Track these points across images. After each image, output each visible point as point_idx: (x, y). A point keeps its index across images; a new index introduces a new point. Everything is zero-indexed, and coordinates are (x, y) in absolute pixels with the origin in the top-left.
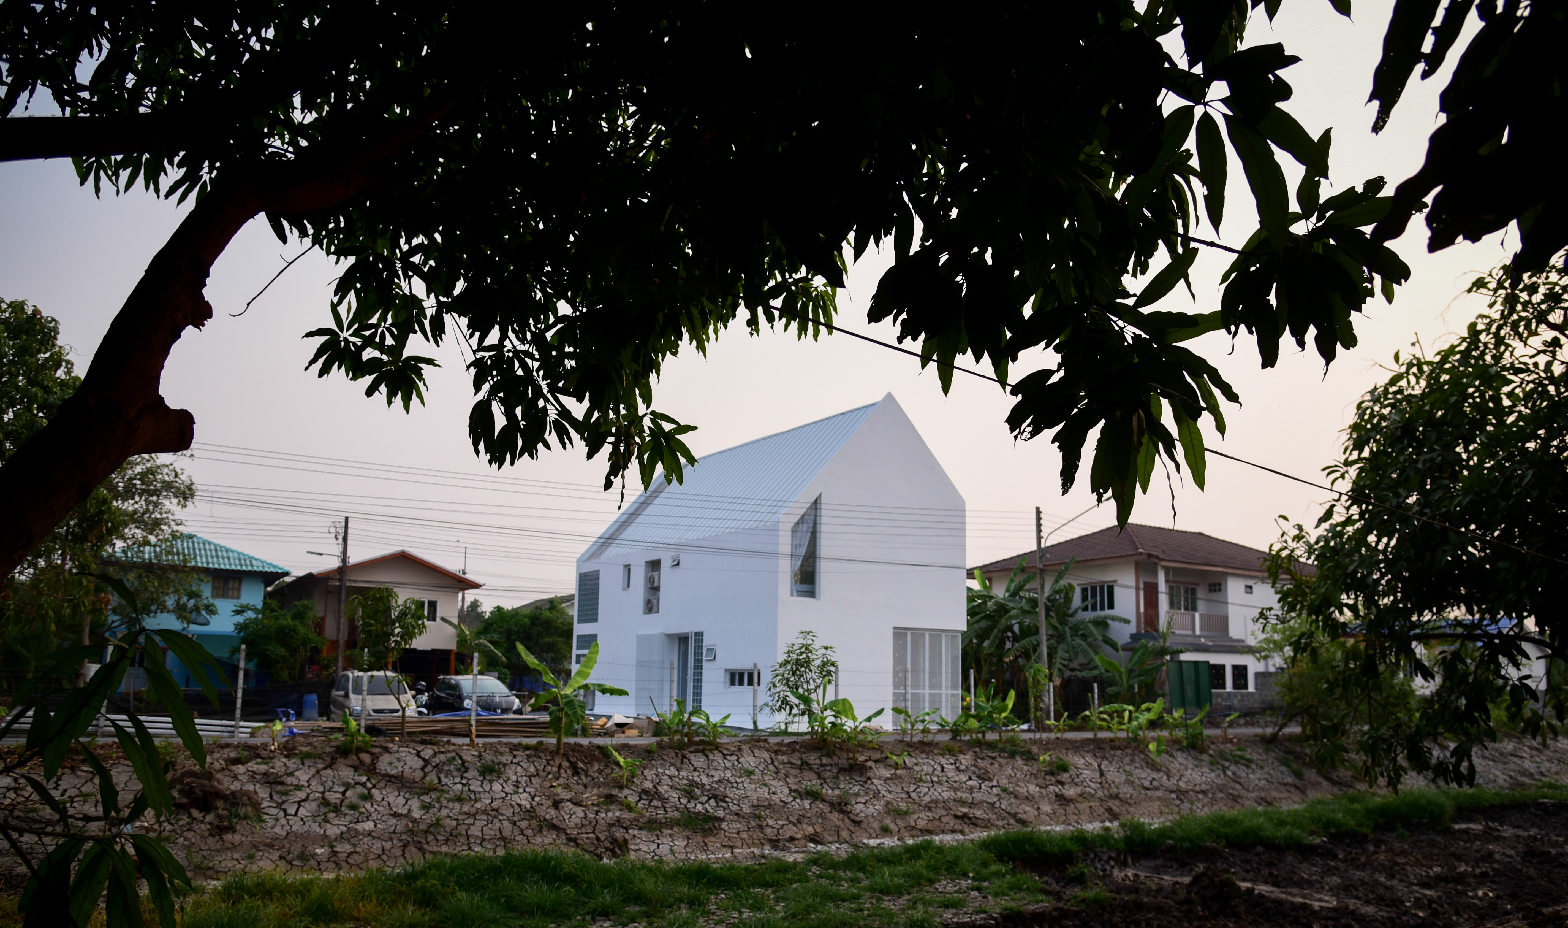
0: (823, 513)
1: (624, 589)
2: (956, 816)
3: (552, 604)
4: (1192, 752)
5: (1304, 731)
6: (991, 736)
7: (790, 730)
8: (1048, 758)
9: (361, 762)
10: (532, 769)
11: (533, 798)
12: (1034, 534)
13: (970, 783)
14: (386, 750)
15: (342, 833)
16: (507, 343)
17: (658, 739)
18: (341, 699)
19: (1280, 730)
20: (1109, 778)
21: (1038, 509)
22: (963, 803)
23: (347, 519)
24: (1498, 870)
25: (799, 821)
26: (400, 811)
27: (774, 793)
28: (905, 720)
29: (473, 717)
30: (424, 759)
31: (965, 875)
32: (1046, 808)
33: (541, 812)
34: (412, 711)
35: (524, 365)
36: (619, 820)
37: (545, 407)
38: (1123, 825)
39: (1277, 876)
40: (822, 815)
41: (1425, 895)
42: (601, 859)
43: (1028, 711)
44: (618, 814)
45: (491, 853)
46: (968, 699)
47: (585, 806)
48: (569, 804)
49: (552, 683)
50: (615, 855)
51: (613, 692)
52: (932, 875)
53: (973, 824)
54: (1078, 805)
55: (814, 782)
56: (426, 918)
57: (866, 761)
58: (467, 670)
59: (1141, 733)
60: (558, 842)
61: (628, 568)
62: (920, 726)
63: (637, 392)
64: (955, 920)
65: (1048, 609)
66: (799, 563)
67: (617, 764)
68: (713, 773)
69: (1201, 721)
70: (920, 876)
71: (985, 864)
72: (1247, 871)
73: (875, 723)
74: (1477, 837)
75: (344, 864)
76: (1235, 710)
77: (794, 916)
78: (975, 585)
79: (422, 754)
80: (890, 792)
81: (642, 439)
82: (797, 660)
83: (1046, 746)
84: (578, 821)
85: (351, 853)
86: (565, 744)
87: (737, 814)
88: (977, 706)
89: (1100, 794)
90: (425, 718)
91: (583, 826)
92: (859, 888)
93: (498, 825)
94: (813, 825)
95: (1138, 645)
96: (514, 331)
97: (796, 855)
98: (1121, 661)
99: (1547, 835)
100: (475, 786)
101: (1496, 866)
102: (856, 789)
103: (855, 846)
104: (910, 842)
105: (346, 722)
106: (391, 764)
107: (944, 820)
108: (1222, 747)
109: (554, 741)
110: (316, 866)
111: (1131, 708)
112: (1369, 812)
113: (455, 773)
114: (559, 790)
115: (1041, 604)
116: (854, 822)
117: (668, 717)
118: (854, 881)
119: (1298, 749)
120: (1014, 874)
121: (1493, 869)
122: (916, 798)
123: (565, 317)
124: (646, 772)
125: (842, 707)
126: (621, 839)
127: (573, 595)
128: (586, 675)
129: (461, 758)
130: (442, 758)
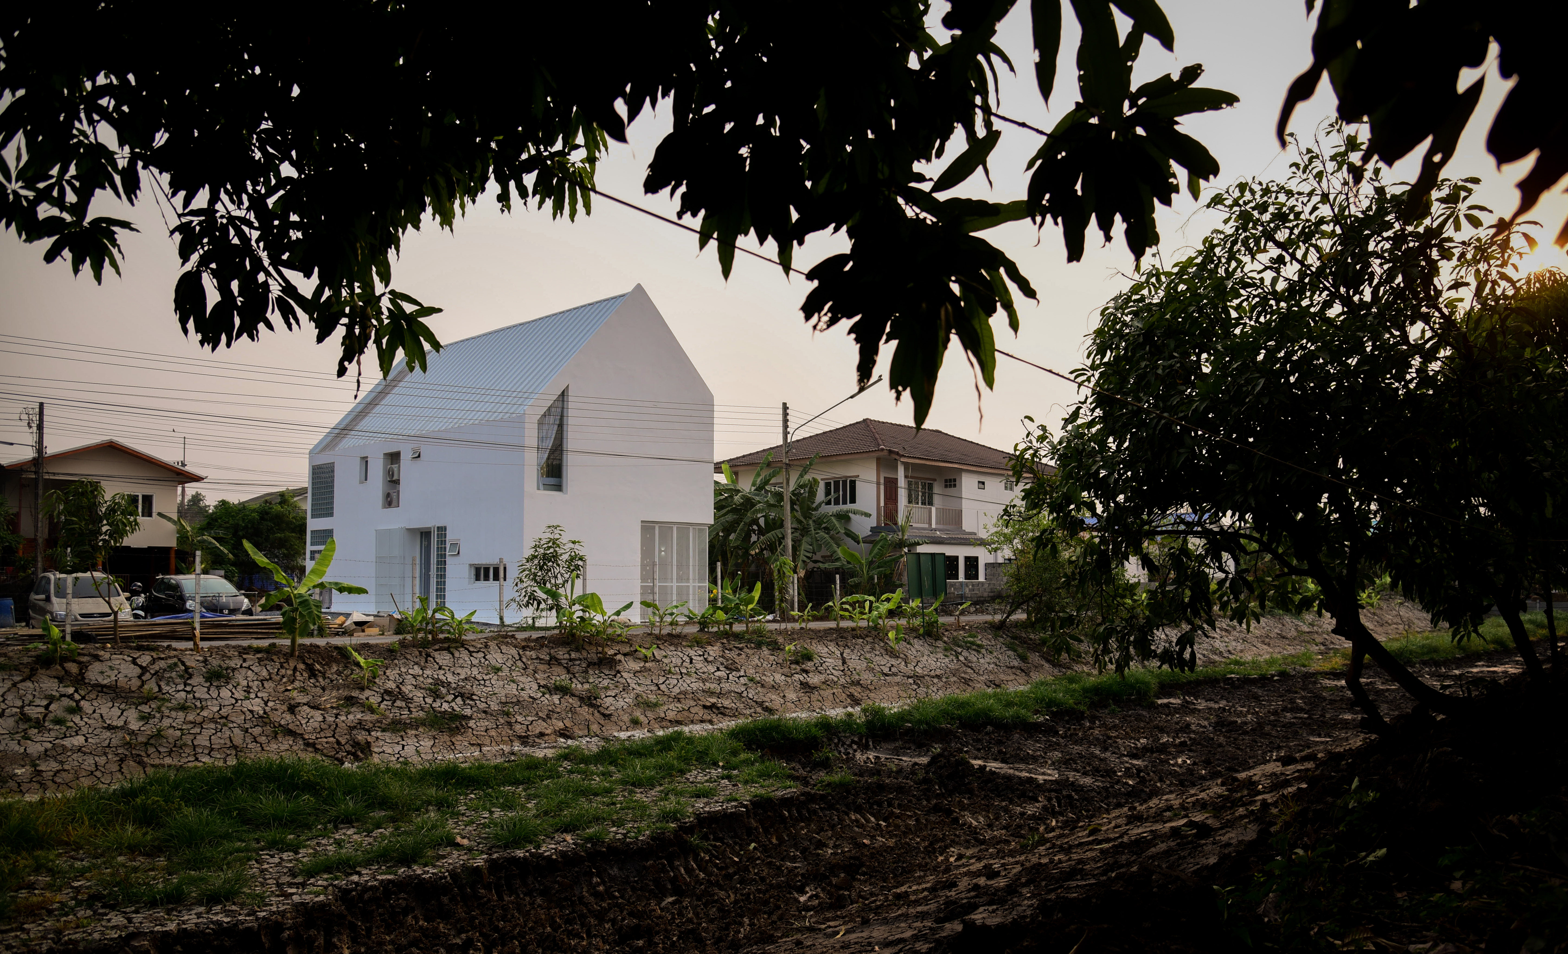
0: (570, 405)
1: (361, 482)
2: (705, 707)
3: (283, 498)
4: (928, 639)
5: (1029, 618)
6: (738, 628)
7: (537, 625)
8: (793, 648)
9: (67, 672)
10: (265, 673)
11: (266, 703)
12: (781, 430)
13: (718, 674)
14: (97, 658)
15: (46, 750)
16: (219, 206)
17: (401, 637)
18: (41, 603)
19: (1007, 617)
20: (851, 666)
21: (785, 404)
22: (711, 693)
23: (41, 405)
24: (1194, 739)
25: (549, 717)
26: (115, 723)
27: (522, 689)
28: (654, 613)
29: (197, 619)
30: (141, 667)
31: (715, 764)
32: (792, 696)
33: (275, 717)
34: (126, 614)
35: (240, 233)
36: (360, 722)
37: (266, 282)
38: (864, 711)
39: (1005, 753)
40: (572, 710)
41: (1134, 765)
42: (343, 763)
43: (772, 601)
44: (359, 716)
45: (221, 764)
46: (715, 591)
47: (324, 710)
48: (306, 707)
49: (284, 582)
50: (357, 758)
51: (351, 590)
52: (683, 766)
53: (721, 713)
54: (822, 692)
55: (563, 677)
56: (149, 837)
57: (616, 654)
58: (188, 568)
59: (880, 622)
60: (295, 748)
61: (365, 460)
62: (668, 619)
63: (374, 269)
64: (707, 809)
65: (793, 503)
66: (546, 456)
67: (358, 664)
68: (459, 670)
69: (936, 610)
70: (672, 767)
71: (735, 753)
72: (979, 750)
73: (623, 616)
74: (1177, 710)
75: (50, 783)
76: (966, 598)
77: (546, 813)
78: (722, 479)
79: (138, 661)
80: (639, 685)
81: (380, 321)
82: (545, 554)
83: (791, 636)
84: (317, 725)
85: (58, 771)
86: (300, 645)
87: (485, 712)
88: (724, 599)
89: (842, 681)
90: (142, 622)
91: (322, 730)
92: (610, 782)
93: (228, 733)
94: (563, 720)
95: (878, 539)
96: (227, 192)
97: (545, 751)
98: (862, 553)
99: (1233, 706)
100: (201, 693)
101: (1193, 736)
102: (605, 683)
103: (606, 739)
104: (661, 733)
105: (47, 629)
106: (102, 673)
107: (693, 710)
108: (955, 634)
109: (288, 642)
110: (15, 788)
111: (872, 598)
112: (1085, 690)
113: (178, 680)
114: (295, 694)
115: (787, 498)
116: (604, 715)
117: (410, 614)
118: (606, 775)
119: (1024, 635)
120: (763, 762)
121: (1191, 739)
122: (666, 690)
123: (289, 179)
124: (388, 672)
125: (590, 602)
126: (363, 742)
127: (306, 489)
128: (322, 574)
129: (183, 663)
130: (162, 664)
